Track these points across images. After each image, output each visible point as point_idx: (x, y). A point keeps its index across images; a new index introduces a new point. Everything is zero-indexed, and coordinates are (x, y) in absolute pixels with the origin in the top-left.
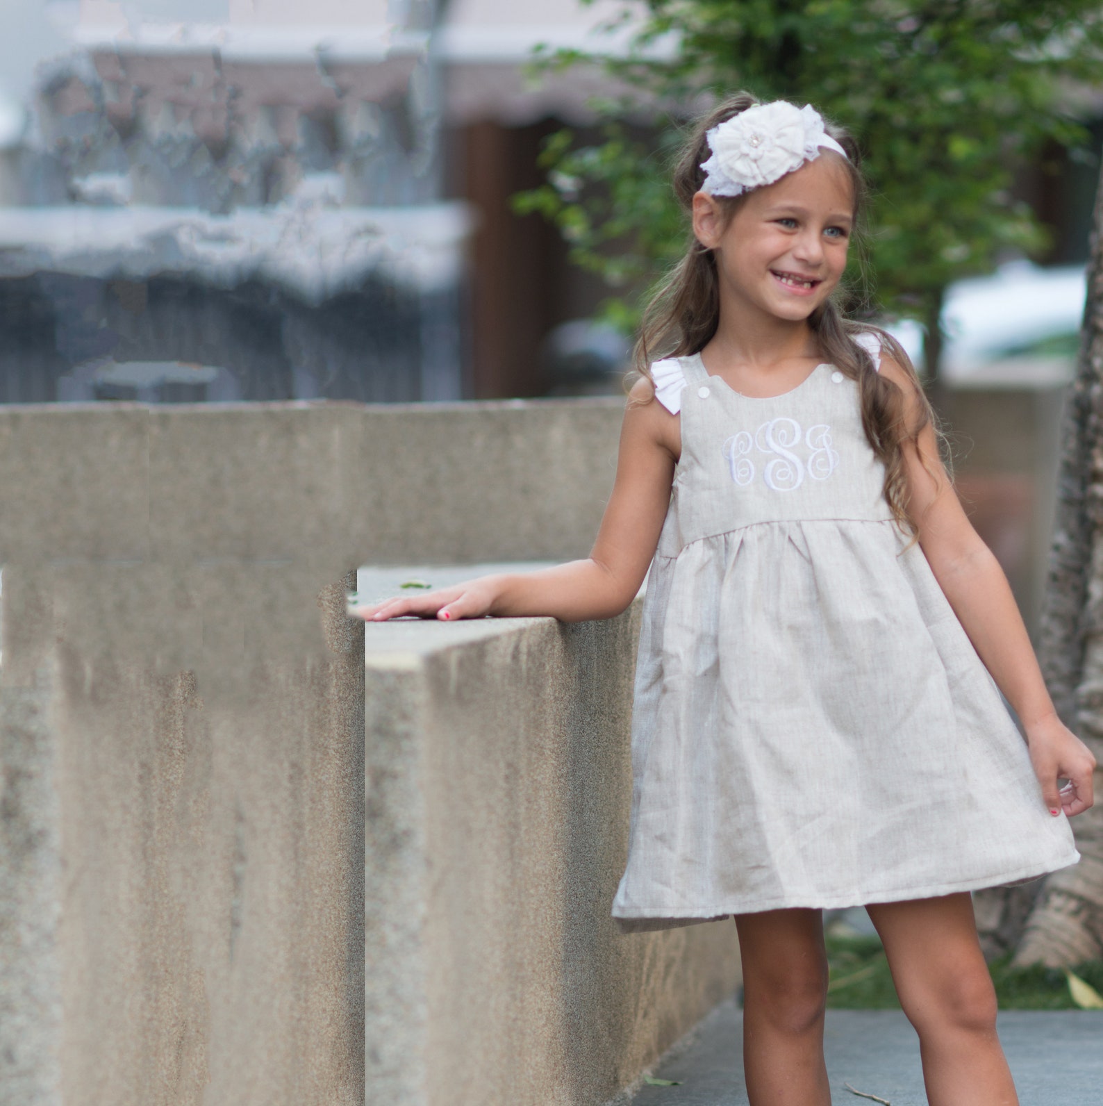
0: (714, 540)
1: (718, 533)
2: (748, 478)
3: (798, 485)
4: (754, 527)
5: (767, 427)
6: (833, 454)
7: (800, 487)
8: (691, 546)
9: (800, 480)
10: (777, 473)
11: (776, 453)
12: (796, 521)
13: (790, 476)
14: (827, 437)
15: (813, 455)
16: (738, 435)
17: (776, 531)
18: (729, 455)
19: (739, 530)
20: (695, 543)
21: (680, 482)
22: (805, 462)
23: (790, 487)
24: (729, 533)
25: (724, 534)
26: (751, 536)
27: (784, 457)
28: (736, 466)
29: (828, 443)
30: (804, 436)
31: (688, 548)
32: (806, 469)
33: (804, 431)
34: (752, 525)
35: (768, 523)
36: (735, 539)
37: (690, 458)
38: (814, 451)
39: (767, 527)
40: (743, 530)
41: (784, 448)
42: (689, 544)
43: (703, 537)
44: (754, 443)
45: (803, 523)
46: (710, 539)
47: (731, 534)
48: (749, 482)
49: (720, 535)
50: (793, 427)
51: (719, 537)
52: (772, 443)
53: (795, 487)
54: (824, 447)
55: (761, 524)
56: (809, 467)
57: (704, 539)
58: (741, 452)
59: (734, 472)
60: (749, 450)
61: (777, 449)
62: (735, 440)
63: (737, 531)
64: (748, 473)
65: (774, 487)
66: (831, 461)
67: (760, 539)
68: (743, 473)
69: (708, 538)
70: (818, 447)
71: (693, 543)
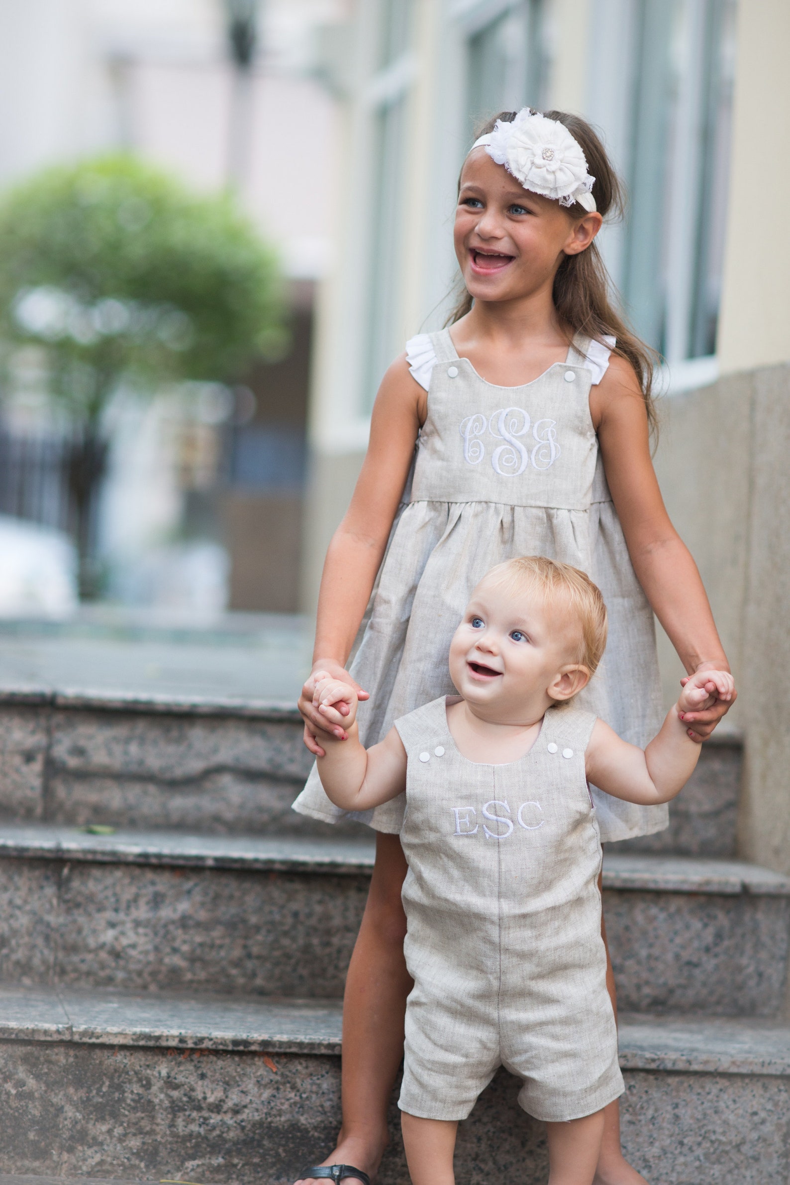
0: (438, 504)
1: (442, 500)
2: (477, 458)
3: (520, 472)
4: (474, 504)
5: (501, 413)
6: (556, 447)
7: (522, 474)
8: (416, 504)
9: (523, 468)
10: (504, 459)
11: (505, 439)
12: (511, 505)
13: (515, 463)
14: (552, 431)
15: (538, 446)
16: (474, 417)
17: (492, 510)
18: (464, 433)
19: (461, 503)
20: (420, 503)
21: (422, 443)
22: (529, 451)
23: (513, 473)
24: (452, 503)
25: (448, 503)
26: (469, 512)
27: (512, 444)
28: (469, 445)
29: (553, 436)
30: (532, 427)
31: (413, 504)
32: (530, 458)
33: (532, 423)
34: (472, 502)
35: (486, 502)
36: (456, 511)
37: (431, 428)
38: (540, 443)
39: (484, 505)
40: (463, 505)
41: (513, 436)
42: (415, 502)
43: (427, 499)
44: (488, 426)
45: (516, 508)
46: (434, 503)
47: (453, 504)
48: (478, 462)
49: (444, 502)
50: (524, 418)
51: (443, 504)
52: (503, 430)
53: (517, 474)
54: (548, 440)
55: (480, 502)
56: (533, 457)
57: (428, 501)
58: (475, 433)
59: (467, 451)
60: (482, 432)
61: (508, 436)
62: (471, 421)
63: (458, 504)
64: (478, 453)
65: (499, 471)
66: (553, 453)
67: (476, 515)
68: (474, 452)
69: (433, 502)
70: (543, 440)
71: (418, 502)
